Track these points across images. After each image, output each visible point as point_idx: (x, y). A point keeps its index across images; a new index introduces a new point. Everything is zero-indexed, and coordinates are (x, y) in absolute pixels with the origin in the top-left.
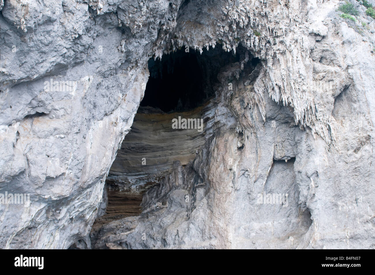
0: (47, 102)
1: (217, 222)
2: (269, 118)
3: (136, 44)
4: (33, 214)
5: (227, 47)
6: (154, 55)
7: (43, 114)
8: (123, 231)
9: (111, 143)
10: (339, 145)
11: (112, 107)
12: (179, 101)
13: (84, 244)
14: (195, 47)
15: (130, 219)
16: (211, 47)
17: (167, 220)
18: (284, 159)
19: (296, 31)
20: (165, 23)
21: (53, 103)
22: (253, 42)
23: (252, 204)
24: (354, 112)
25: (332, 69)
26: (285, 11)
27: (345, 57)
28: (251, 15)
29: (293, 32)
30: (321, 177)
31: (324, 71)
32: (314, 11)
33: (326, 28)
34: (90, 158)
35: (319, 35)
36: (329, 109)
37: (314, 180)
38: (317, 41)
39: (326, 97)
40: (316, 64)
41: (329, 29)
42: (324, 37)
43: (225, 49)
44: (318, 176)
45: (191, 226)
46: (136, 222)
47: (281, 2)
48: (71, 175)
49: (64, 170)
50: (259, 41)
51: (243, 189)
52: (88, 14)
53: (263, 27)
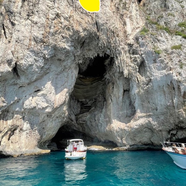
0: (39, 87)
1: (107, 113)
2: (120, 76)
4: (43, 117)
5: (101, 55)
6: (79, 63)
7: (39, 90)
10: (141, 84)
11: (63, 83)
13: (74, 122)
15: (86, 113)
16: (96, 56)
17: (96, 113)
19: (122, 44)
20: (75, 53)
22: (108, 52)
23: (119, 106)
24: (145, 71)
25: (137, 56)
26: (117, 38)
27: (141, 50)
28: (105, 43)
29: (121, 45)
30: (136, 95)
31: (134, 57)
32: (130, 35)
33: (133, 41)
34: (57, 99)
35: (131, 44)
36: (137, 71)
37: (135, 97)
38: (131, 47)
39: (135, 67)
40: (131, 55)
41: (135, 41)
42: (133, 45)
43: (100, 56)
44: (135, 95)
45: (101, 114)
46: (88, 114)
47: (115, 36)
48: (51, 106)
49: (48, 105)
50: (110, 51)
51: (115, 101)
52: (43, 60)
53: (110, 46)
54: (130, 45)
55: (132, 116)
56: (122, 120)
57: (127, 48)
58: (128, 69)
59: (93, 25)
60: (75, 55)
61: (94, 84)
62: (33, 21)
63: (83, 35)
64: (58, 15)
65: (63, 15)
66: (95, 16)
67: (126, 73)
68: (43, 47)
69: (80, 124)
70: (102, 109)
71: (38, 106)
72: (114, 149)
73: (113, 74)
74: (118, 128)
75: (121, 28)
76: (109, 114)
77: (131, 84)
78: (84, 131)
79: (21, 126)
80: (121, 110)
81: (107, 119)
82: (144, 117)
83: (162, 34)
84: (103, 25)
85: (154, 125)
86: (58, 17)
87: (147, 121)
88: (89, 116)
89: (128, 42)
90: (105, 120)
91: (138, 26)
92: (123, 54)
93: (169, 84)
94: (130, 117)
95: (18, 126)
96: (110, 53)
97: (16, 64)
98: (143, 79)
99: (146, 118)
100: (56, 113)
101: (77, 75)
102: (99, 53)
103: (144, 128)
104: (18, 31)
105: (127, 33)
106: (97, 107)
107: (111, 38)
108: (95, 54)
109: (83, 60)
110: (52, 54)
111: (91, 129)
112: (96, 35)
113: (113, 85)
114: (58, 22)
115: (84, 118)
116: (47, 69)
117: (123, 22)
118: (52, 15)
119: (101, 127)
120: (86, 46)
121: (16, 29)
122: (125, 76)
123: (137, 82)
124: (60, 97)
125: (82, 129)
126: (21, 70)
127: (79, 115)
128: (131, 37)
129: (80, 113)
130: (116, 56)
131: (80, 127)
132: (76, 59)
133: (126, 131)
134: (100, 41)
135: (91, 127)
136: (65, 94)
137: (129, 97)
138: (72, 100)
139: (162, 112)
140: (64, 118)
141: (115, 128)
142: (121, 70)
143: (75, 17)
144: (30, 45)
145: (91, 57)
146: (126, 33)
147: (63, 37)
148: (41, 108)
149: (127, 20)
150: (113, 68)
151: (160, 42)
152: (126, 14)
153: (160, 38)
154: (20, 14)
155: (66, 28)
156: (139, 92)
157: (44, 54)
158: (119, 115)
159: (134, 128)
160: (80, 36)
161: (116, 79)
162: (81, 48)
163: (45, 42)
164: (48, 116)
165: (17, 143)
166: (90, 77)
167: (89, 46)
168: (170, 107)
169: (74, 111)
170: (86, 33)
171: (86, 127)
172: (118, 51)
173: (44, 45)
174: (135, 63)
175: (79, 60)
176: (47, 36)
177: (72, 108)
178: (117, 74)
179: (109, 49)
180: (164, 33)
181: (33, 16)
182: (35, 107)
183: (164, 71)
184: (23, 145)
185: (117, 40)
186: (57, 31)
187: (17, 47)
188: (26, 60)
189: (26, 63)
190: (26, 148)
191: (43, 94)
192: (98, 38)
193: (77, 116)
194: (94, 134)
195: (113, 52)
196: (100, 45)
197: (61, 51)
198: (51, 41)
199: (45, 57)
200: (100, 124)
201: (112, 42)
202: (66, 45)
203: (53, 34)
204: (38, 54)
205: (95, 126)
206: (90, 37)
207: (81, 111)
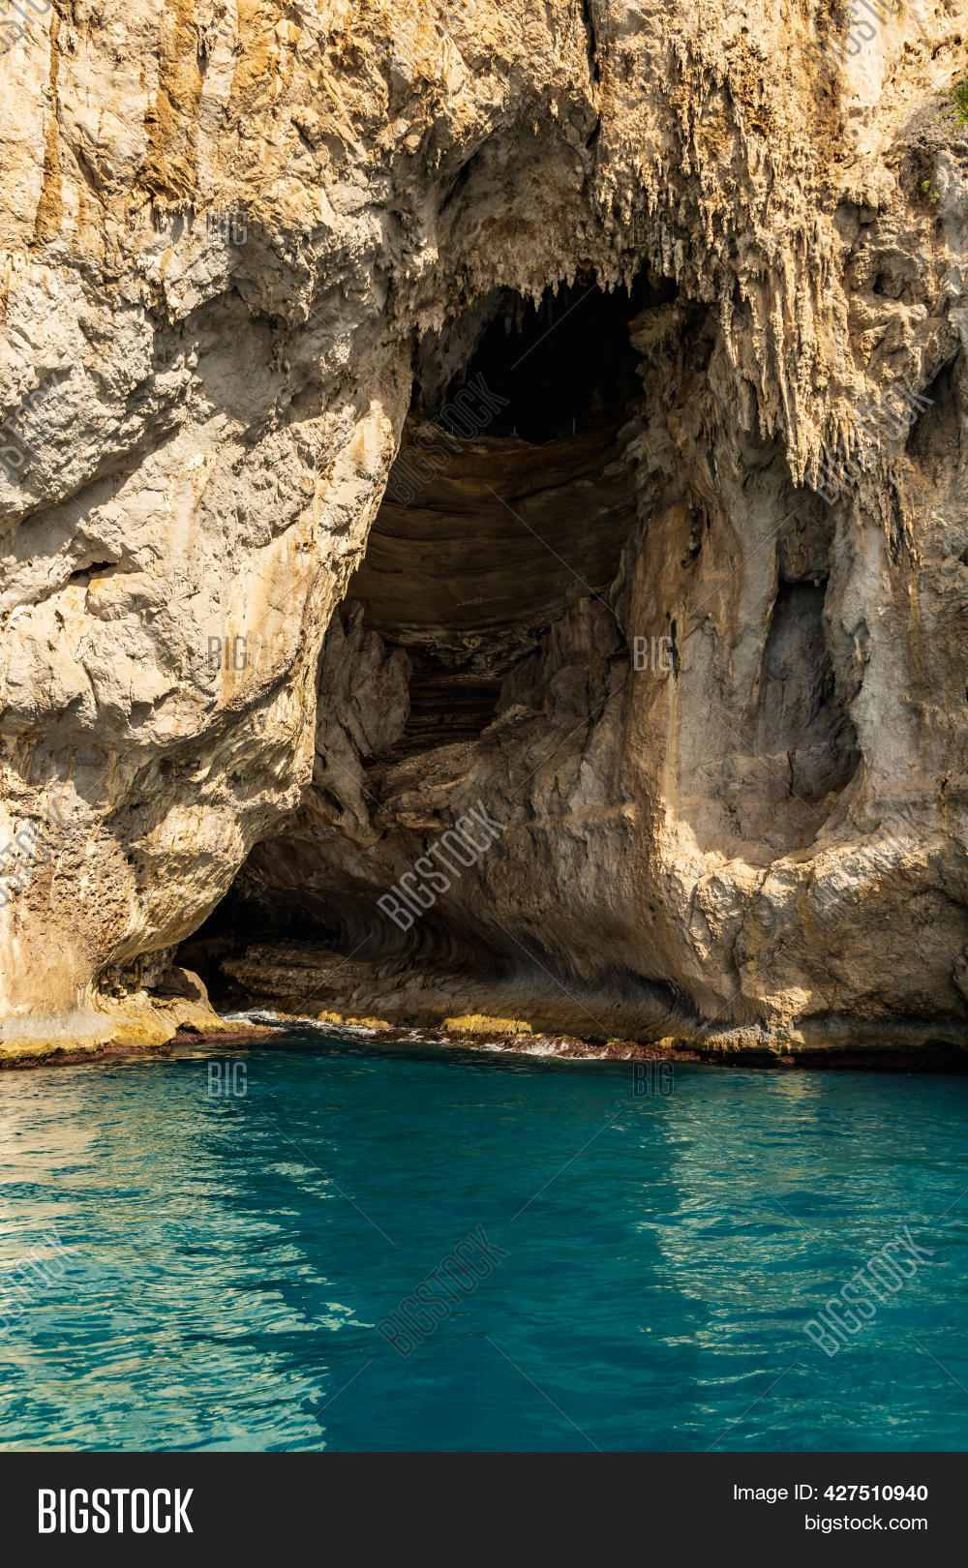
0: (106, 540)
1: (634, 756)
2: (754, 466)
3: (316, 343)
4: (130, 777)
5: (608, 278)
6: (416, 329)
7: (105, 567)
8: (435, 783)
9: (295, 599)
10: (919, 546)
11: (289, 507)
12: (596, 395)
13: (351, 817)
14: (522, 291)
15: (453, 749)
16: (562, 284)
17: (539, 751)
18: (810, 577)
19: (794, 203)
20: (395, 263)
21: (121, 539)
22: (670, 259)
23: (730, 708)
25: (903, 311)
26: (755, 146)
27: (941, 269)
28: (648, 181)
29: (786, 207)
30: (874, 634)
31: (882, 321)
32: (868, 115)
33: (890, 176)
35: (866, 206)
37: (862, 643)
38: (865, 225)
40: (862, 303)
41: (900, 180)
42: (882, 210)
43: (602, 284)
44: (867, 633)
45: (584, 766)
46: (470, 758)
47: (740, 120)
48: (192, 691)
49: (172, 682)
50: (689, 253)
51: (701, 667)
52: (149, 327)
53: (693, 210)
54: (858, 215)
55: (831, 794)
57: (830, 240)
58: (823, 417)
59: (553, 23)
60: (396, 274)
61: (533, 504)
63: (472, 110)
67: (803, 447)
68: (148, 223)
69: (404, 832)
70: (591, 724)
71: (101, 689)
73: (698, 439)
74: (714, 880)
75: (795, 55)
76: (644, 765)
77: (839, 542)
80: (748, 748)
81: (630, 810)
88: (477, 772)
89: (842, 185)
90: (612, 814)
91: (947, 26)
92: (790, 290)
94: (811, 798)
96: (683, 270)
100: (232, 743)
102: (594, 257)
103: (913, 894)
105: (846, 103)
106: (553, 704)
107: (705, 140)
108: (559, 264)
109: (452, 311)
110: (217, 280)
111: (490, 879)
112: (578, 110)
113: (697, 536)
115: (437, 792)
116: (172, 403)
119: (578, 865)
120: (485, 195)
122: (797, 477)
124: (262, 625)
127: (395, 762)
128: (871, 140)
129: (407, 747)
130: (736, 297)
131: (397, 857)
132: (399, 310)
133: (770, 906)
134: (606, 158)
135: (492, 864)
136: (302, 597)
137: (818, 643)
140: (283, 783)
141: (689, 885)
142: (766, 421)
144: (49, 206)
145: (524, 286)
146: (835, 104)
147: (303, 132)
148: (126, 706)
150: (706, 386)
155: (333, 56)
156: (899, 610)
157: (152, 283)
158: (726, 785)
159: (835, 892)
160: (445, 122)
161: (727, 482)
162: (440, 212)
163: (161, 188)
164: (165, 766)
166: (498, 442)
167: (511, 198)
169: (351, 722)
170: (492, 90)
172: (750, 258)
173: (155, 211)
174: (889, 371)
175: (424, 305)
176: (184, 130)
177: (338, 698)
178: (730, 449)
179: (679, 231)
182: (77, 701)
185: (752, 161)
186: (261, 87)
188: (18, 339)
189: (18, 361)
191: (136, 598)
192: (593, 137)
193: (376, 772)
194: (513, 919)
195: (715, 260)
196: (606, 196)
197: (288, 258)
198: (210, 175)
199: (164, 303)
200: (565, 847)
201: (708, 175)
202: (324, 204)
203: (225, 110)
204: (108, 280)
205: (522, 857)
206: (522, 127)
207: (409, 728)
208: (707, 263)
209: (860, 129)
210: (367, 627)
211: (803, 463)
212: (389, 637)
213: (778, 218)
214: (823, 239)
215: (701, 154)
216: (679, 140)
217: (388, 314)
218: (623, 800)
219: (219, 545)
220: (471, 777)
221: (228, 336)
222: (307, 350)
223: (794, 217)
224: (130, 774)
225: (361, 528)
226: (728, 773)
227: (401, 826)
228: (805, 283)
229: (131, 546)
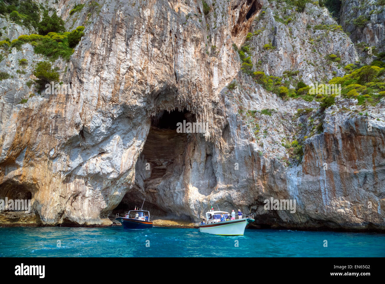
0: (104, 149)
1: (185, 181)
6: (151, 116)
7: (104, 153)
8: (155, 184)
10: (224, 151)
11: (131, 143)
13: (142, 190)
15: (158, 179)
16: (173, 110)
17: (172, 179)
18: (211, 154)
20: (148, 108)
21: (106, 149)
22: (188, 108)
23: (200, 173)
24: (229, 137)
25: (221, 117)
26: (200, 93)
27: (226, 112)
28: (185, 97)
29: (204, 101)
31: (218, 118)
32: (216, 89)
33: (218, 98)
34: (124, 163)
35: (215, 102)
36: (220, 135)
37: (217, 165)
38: (216, 105)
39: (219, 130)
40: (215, 115)
41: (220, 99)
42: (218, 103)
43: (179, 111)
44: (217, 163)
45: (178, 182)
46: (161, 180)
47: (198, 90)
48: (116, 171)
49: (113, 170)
50: (191, 107)
51: (195, 167)
52: (111, 120)
53: (191, 101)
54: (215, 103)
55: (213, 188)
56: (202, 191)
57: (211, 106)
58: (210, 132)
59: (170, 76)
60: (148, 110)
62: (103, 78)
63: (159, 88)
64: (130, 69)
65: (136, 67)
66: (174, 66)
67: (207, 136)
68: (112, 106)
69: (150, 192)
70: (180, 175)
71: (103, 171)
72: (190, 225)
74: (196, 200)
75: (206, 81)
77: (214, 150)
78: (155, 202)
79: (84, 193)
80: (203, 179)
81: (184, 189)
82: (225, 189)
83: (256, 89)
84: (183, 76)
85: (234, 199)
86: (130, 70)
87: (227, 194)
88: (162, 183)
89: (212, 99)
90: (182, 190)
91: (229, 76)
92: (205, 113)
93: (250, 155)
94: (211, 188)
95: (81, 192)
96: (190, 110)
97: (83, 127)
98: (226, 145)
99: (227, 190)
100: (122, 179)
101: (148, 133)
102: (178, 107)
103: (224, 202)
104: (86, 91)
105: (213, 87)
106: (174, 172)
107: (193, 92)
108: (173, 107)
109: (157, 113)
110: (121, 113)
111: (164, 200)
112: (174, 87)
113: (195, 147)
114: (129, 77)
115: (156, 186)
116: (114, 129)
117: (210, 72)
118: (123, 70)
119: (177, 198)
120: (162, 98)
121: (84, 88)
122: (206, 140)
123: (220, 148)
124: (127, 161)
125: (153, 199)
126: (88, 132)
127: (149, 181)
128: (217, 93)
129: (151, 178)
130: (198, 114)
131: (149, 196)
132: (148, 114)
133: (204, 204)
134: (179, 94)
135: (164, 198)
136: (133, 157)
137: (211, 164)
138: (140, 159)
139: (243, 185)
140: (130, 185)
141: (193, 201)
143: (149, 69)
144: (98, 105)
145: (168, 110)
146: (211, 87)
147: (134, 93)
148: (106, 173)
149: (215, 70)
151: (253, 99)
152: (214, 61)
153: (253, 94)
154: (89, 70)
155: (139, 83)
156: (221, 160)
157: (112, 114)
158: (199, 186)
159: (213, 202)
160: (155, 90)
162: (154, 101)
163: (114, 101)
164: (112, 182)
165: (80, 211)
166: (166, 130)
167: (165, 98)
168: (250, 181)
169: (142, 174)
170: (162, 85)
171: (158, 198)
172: (200, 108)
173: (113, 105)
174: (219, 126)
176: (117, 94)
177: (140, 170)
179: (190, 104)
180: (259, 89)
181: (103, 72)
182: (99, 172)
183: (246, 140)
184: (86, 212)
185: (200, 95)
186: (128, 87)
187: (85, 108)
188: (93, 123)
189: (93, 126)
190: (89, 216)
191: (108, 157)
192: (177, 91)
193: (146, 182)
194: (167, 207)
195: (195, 108)
196: (179, 99)
197: (132, 110)
198: (121, 99)
199: (114, 117)
200: (175, 195)
201: (193, 97)
202: (137, 102)
203: (123, 91)
204: (106, 114)
205: (169, 196)
206: (166, 90)
207: (152, 175)
208: (194, 108)
209: (215, 91)
210: (145, 159)
211: (207, 138)
212: (148, 160)
213: (204, 103)
214: (210, 106)
215: (192, 94)
216: (190, 92)
217: (147, 115)
218: (183, 188)
219: (120, 149)
220: (161, 184)
221: (122, 119)
222: (135, 121)
223: (206, 103)
224: (106, 183)
225: (142, 146)
226: (199, 184)
227: (149, 191)
228: (207, 113)
229: (108, 150)
